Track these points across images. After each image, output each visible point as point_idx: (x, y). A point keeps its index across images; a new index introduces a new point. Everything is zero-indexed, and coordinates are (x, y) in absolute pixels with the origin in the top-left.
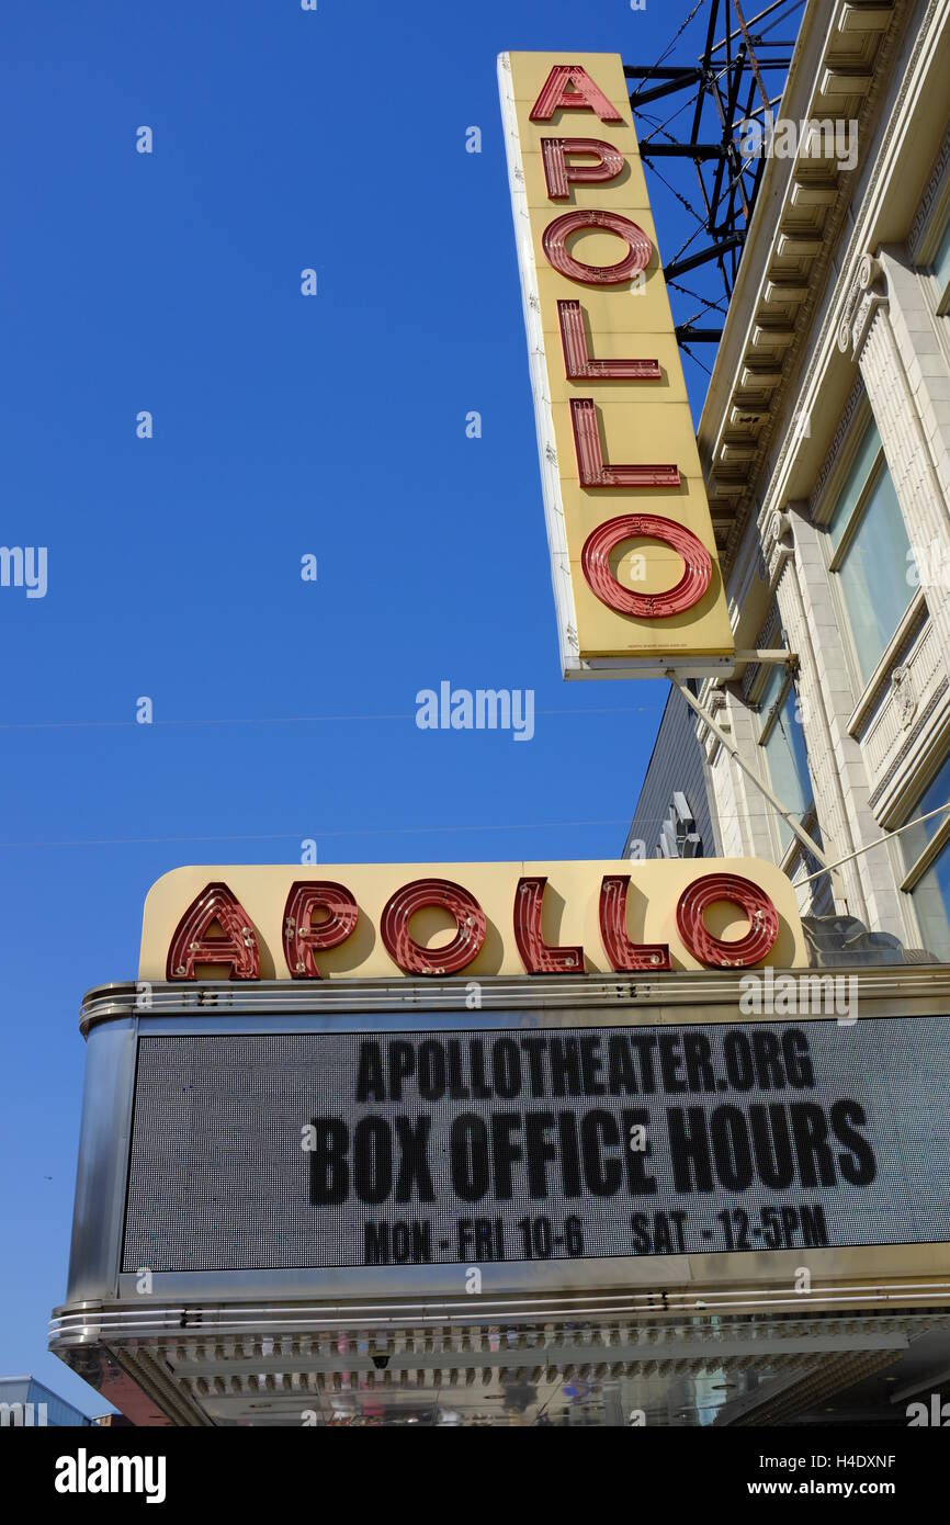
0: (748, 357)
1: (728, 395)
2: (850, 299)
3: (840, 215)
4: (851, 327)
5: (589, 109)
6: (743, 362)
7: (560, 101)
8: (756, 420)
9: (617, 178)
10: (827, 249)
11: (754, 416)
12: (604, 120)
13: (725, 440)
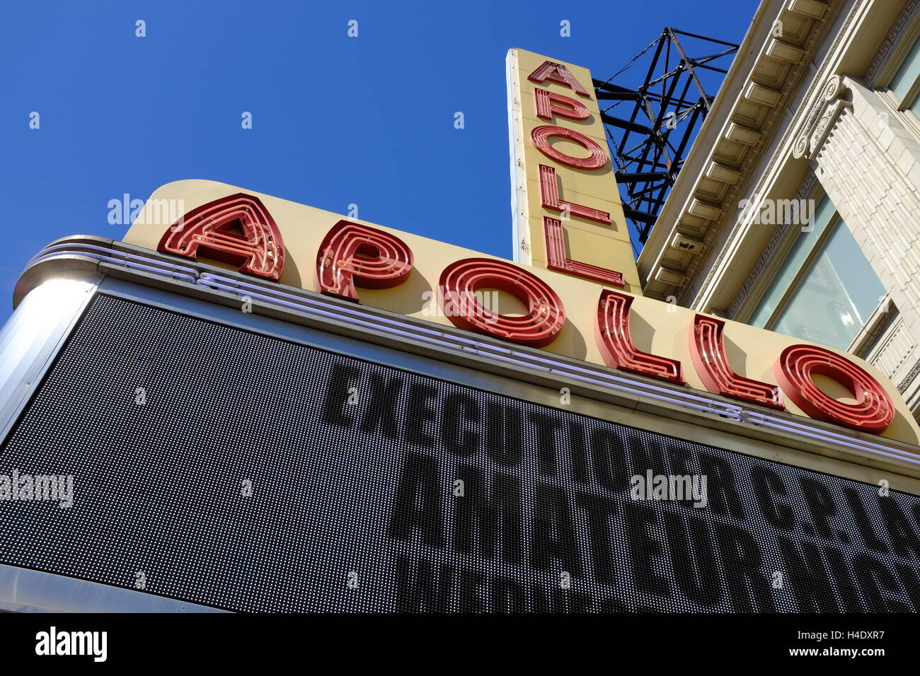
0: (697, 191)
1: (675, 222)
2: (812, 114)
3: (801, 71)
4: (809, 138)
5: (569, 86)
6: (693, 194)
7: (549, 76)
8: (692, 247)
9: (586, 120)
10: (784, 100)
11: (691, 243)
12: (578, 93)
13: (661, 264)
